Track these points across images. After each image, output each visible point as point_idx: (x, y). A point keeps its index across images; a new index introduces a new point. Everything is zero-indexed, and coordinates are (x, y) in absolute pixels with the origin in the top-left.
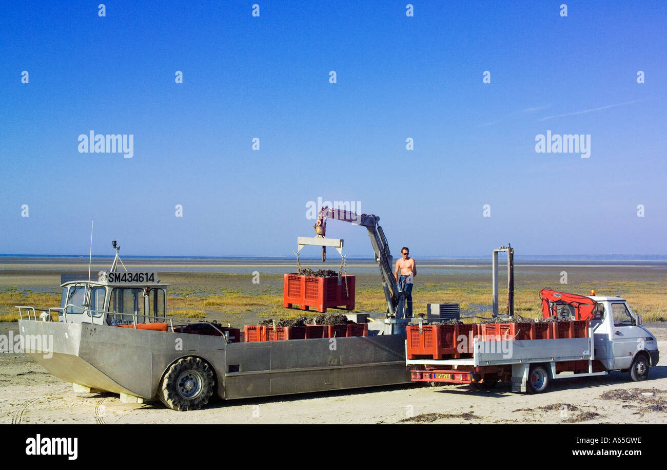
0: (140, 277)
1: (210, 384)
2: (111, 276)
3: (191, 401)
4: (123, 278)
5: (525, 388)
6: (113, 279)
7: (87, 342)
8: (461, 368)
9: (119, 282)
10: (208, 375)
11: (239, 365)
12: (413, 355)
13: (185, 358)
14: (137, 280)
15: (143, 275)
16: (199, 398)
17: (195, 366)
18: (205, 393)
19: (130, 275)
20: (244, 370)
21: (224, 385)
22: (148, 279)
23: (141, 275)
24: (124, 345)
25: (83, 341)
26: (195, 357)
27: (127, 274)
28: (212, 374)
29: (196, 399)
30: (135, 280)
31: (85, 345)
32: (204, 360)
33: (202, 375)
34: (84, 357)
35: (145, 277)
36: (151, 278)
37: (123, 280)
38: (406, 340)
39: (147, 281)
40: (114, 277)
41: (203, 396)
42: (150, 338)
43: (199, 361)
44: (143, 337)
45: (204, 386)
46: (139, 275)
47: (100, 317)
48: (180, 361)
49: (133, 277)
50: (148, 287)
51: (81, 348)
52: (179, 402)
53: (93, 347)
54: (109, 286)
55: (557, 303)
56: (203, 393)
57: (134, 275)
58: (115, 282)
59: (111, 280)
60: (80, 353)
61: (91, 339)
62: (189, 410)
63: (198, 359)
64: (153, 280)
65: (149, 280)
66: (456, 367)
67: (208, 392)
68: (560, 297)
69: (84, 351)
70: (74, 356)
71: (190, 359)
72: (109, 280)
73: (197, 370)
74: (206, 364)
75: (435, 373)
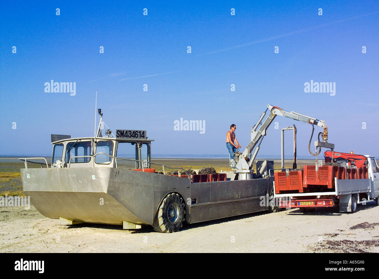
0: (136, 134)
1: (184, 212)
2: (118, 132)
3: (175, 225)
4: (125, 134)
5: (351, 209)
6: (119, 134)
7: (113, 182)
8: (322, 197)
9: (123, 137)
10: (183, 206)
11: (196, 199)
12: (280, 191)
13: (171, 193)
14: (134, 136)
15: (138, 132)
16: (178, 223)
17: (176, 200)
18: (181, 219)
19: (130, 132)
20: (199, 202)
21: (190, 213)
22: (141, 135)
23: (137, 133)
24: (137, 184)
25: (111, 181)
26: (176, 193)
27: (128, 132)
28: (184, 206)
29: (177, 224)
30: (133, 136)
31: (112, 184)
32: (181, 196)
33: (179, 206)
34: (111, 193)
35: (139, 134)
36: (143, 136)
37: (126, 136)
38: (274, 182)
39: (140, 137)
40: (120, 133)
41: (180, 221)
42: (152, 178)
43: (178, 196)
44: (148, 178)
45: (181, 214)
46: (136, 132)
47: (109, 164)
48: (169, 195)
49: (132, 134)
50: (141, 142)
51: (109, 187)
52: (169, 227)
53: (117, 186)
54: (116, 140)
55: (337, 160)
56: (180, 219)
57: (132, 132)
58: (121, 137)
59: (118, 136)
60: (108, 191)
61: (116, 180)
62: (174, 232)
63: (177, 194)
64: (144, 137)
65: (142, 137)
66: (319, 197)
67: (183, 219)
68: (340, 155)
69: (111, 189)
70: (104, 193)
71: (174, 195)
72: (117, 136)
73: (177, 202)
74: (181, 198)
75: (299, 202)
